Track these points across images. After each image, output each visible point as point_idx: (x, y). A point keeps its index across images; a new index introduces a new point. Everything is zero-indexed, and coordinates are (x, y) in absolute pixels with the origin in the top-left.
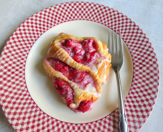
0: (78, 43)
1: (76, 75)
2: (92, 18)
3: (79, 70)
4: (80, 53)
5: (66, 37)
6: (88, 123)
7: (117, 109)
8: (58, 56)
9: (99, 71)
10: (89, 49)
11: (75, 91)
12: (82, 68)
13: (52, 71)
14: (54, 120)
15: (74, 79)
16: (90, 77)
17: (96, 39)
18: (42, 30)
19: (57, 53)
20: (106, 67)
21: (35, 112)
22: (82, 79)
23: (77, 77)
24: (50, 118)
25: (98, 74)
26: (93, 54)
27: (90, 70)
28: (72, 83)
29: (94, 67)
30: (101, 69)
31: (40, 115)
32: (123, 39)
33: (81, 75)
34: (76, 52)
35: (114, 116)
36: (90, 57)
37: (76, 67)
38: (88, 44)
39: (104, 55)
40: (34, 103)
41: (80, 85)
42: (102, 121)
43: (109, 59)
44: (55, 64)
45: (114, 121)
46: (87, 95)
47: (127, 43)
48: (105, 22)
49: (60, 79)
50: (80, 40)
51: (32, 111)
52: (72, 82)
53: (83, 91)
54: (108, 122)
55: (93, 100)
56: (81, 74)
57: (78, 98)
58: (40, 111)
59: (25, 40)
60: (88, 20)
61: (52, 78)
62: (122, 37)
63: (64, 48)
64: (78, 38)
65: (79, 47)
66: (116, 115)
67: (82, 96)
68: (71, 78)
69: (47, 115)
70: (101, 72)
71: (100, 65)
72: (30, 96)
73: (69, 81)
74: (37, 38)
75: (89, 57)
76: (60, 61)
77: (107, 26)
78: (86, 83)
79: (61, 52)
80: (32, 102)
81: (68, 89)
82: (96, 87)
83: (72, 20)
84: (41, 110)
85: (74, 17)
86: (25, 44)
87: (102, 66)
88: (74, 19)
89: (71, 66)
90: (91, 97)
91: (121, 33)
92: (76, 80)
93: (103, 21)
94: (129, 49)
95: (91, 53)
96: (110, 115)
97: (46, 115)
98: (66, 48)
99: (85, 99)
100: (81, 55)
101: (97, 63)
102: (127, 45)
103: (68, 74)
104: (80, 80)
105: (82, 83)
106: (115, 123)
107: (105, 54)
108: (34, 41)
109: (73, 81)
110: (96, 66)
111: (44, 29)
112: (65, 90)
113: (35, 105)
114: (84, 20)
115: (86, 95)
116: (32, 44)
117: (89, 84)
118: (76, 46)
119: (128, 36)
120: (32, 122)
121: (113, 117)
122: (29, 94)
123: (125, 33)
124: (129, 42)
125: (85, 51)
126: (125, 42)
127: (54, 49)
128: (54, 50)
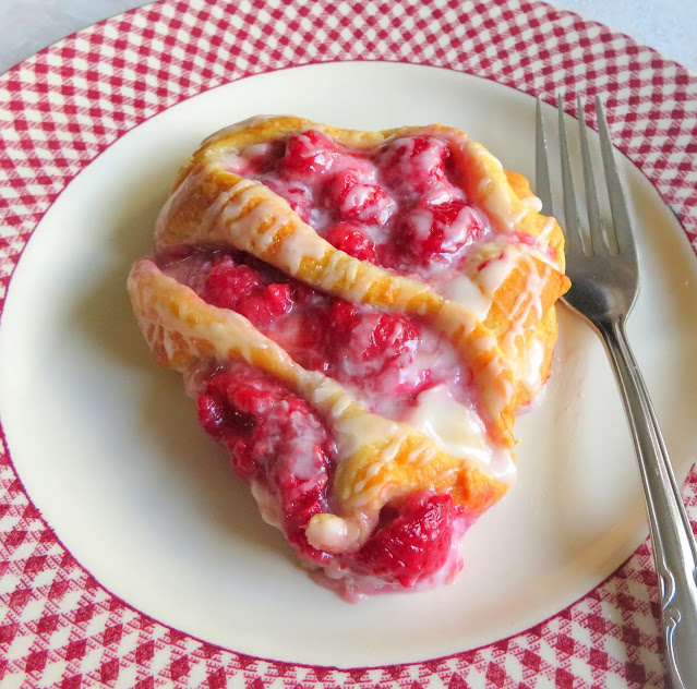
0: (354, 155)
1: (348, 331)
2: (429, 52)
3: (366, 300)
4: (369, 210)
5: (277, 124)
6: (441, 660)
7: (637, 552)
8: (229, 223)
9: (494, 306)
10: (422, 189)
11: (342, 429)
12: (386, 288)
13: (184, 310)
14: (191, 647)
15: (334, 359)
16: (441, 347)
17: (460, 134)
18: (129, 110)
19: (224, 207)
20: (537, 285)
21: (50, 596)
22: (385, 358)
23: (352, 343)
24: (158, 633)
25: (493, 327)
26: (449, 214)
27: (437, 298)
28: (322, 381)
29: (464, 285)
30: (511, 295)
31: (84, 614)
32: (624, 150)
33: (377, 333)
34: (341, 201)
35: (624, 603)
36: (434, 225)
37: (344, 280)
38: (416, 159)
39: (518, 219)
40: (49, 536)
41: (372, 395)
42: (542, 642)
43: (553, 254)
44: (207, 272)
45: (630, 637)
46: (429, 458)
47: (650, 171)
48: (508, 70)
49: (236, 367)
50: (366, 143)
51: (29, 591)
52: (319, 375)
53: (395, 427)
54: (590, 645)
55: (465, 494)
56: (381, 326)
57: (362, 474)
58: (87, 587)
59: (13, 158)
60: (404, 60)
61: (181, 374)
62: (618, 141)
63: (265, 183)
64: (351, 133)
65: (361, 177)
66: (638, 591)
67: (390, 457)
68: (313, 353)
69: (136, 615)
70: (510, 311)
71: (500, 274)
72: (24, 491)
73: (302, 375)
74: (92, 153)
75: (423, 225)
76: (242, 257)
77: (523, 86)
78: (417, 381)
79: (247, 199)
80: (35, 526)
81: (297, 417)
82: (482, 409)
83: (313, 62)
84: (92, 583)
85: (323, 49)
86: (11, 181)
87: (511, 280)
88: (324, 58)
89: (309, 280)
90: (451, 472)
91: (611, 120)
92: (348, 366)
93: (497, 66)
94: (668, 199)
95: (435, 207)
96: (592, 594)
97: (127, 617)
98: (279, 183)
99: (414, 484)
100: (372, 221)
101: (477, 264)
102: (654, 181)
103: (292, 332)
104: (376, 364)
105: (389, 383)
106: (639, 645)
107: (523, 214)
108: (73, 169)
109: (328, 375)
110: (473, 278)
111: (139, 104)
112: (275, 430)
113: (55, 551)
114: (381, 59)
115: (420, 458)
116: (57, 186)
117: (436, 390)
118: (340, 167)
119: (649, 133)
120: (24, 665)
121: (620, 610)
122: (18, 480)
123: (631, 117)
124: (661, 165)
125: (401, 203)
126: (639, 165)
127: (201, 188)
128: (202, 193)
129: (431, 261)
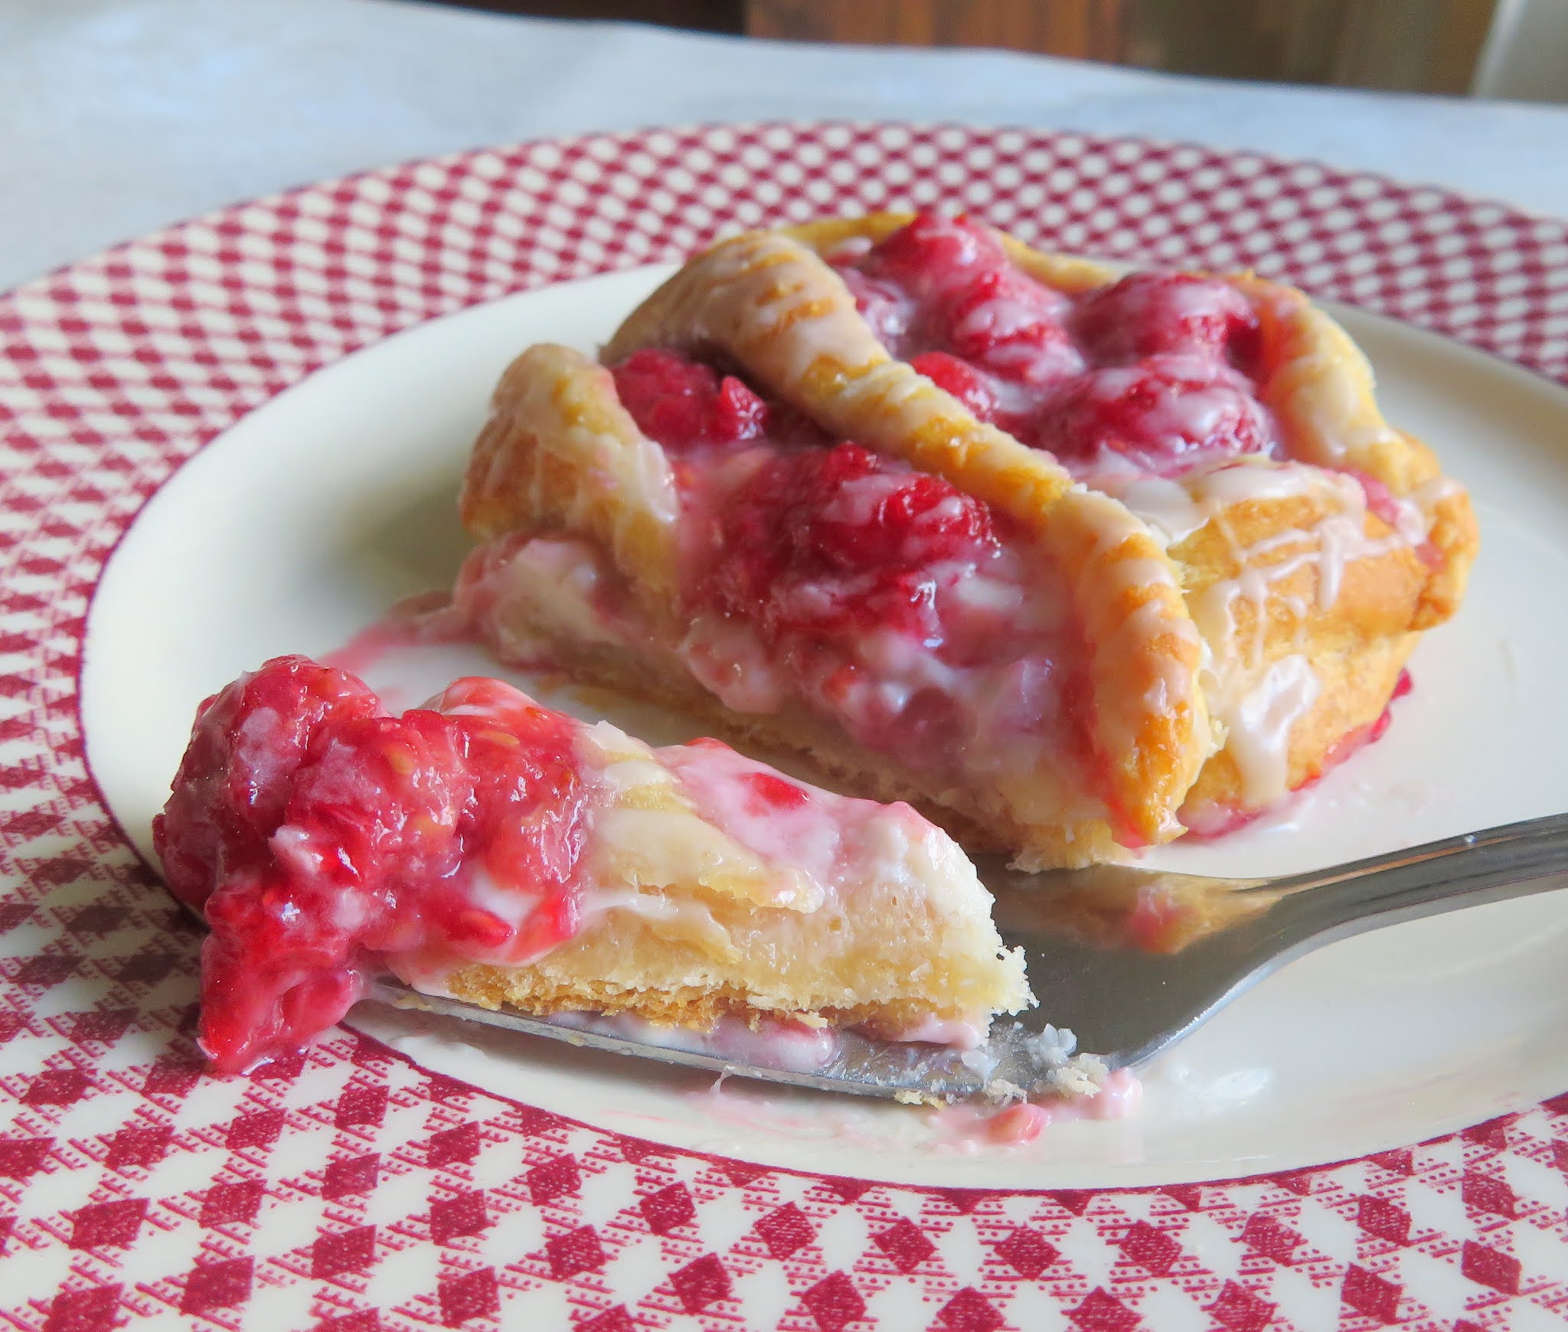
4: (1017, 350)
7: (1374, 1157)
9: (1211, 526)
30: (1263, 524)
35: (1266, 1238)
36: (1141, 384)
38: (1161, 291)
42: (963, 1223)
45: (1237, 1311)
54: (1099, 1280)
87: (1282, 505)
96: (1180, 1191)
100: (1014, 372)
121: (1242, 1248)
129: (1103, 446)
